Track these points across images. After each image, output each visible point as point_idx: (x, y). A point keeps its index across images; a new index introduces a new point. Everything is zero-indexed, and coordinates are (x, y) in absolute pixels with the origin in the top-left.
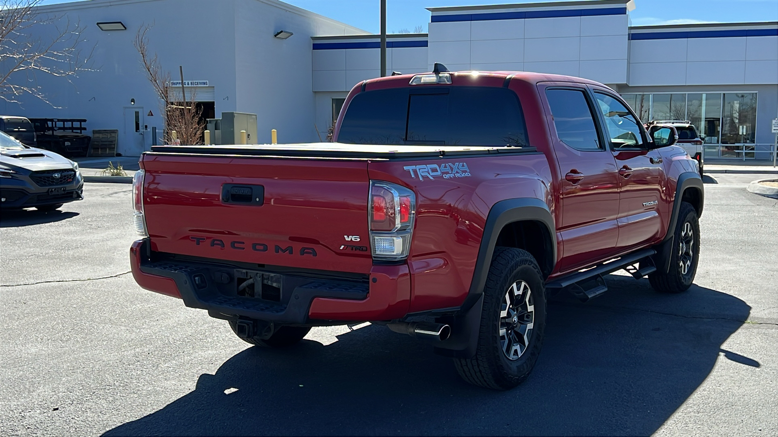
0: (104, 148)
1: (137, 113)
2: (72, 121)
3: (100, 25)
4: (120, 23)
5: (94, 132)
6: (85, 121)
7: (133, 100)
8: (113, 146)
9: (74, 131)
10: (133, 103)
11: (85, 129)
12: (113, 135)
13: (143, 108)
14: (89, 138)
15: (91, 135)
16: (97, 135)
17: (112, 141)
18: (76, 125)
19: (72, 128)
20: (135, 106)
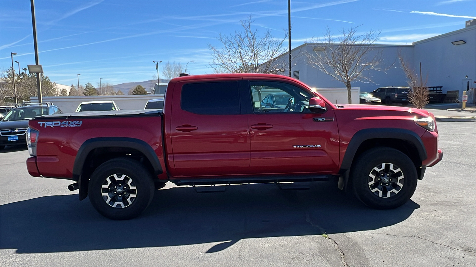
0: (451, 99)
1: (468, 82)
2: (437, 87)
3: (453, 43)
4: (463, 40)
5: (448, 92)
6: (442, 87)
7: (467, 76)
8: (455, 98)
9: (438, 92)
10: (467, 78)
11: (442, 91)
12: (456, 93)
13: (471, 80)
14: (445, 95)
15: (446, 93)
16: (449, 93)
17: (455, 96)
18: (439, 89)
19: (437, 91)
20: (468, 79)
